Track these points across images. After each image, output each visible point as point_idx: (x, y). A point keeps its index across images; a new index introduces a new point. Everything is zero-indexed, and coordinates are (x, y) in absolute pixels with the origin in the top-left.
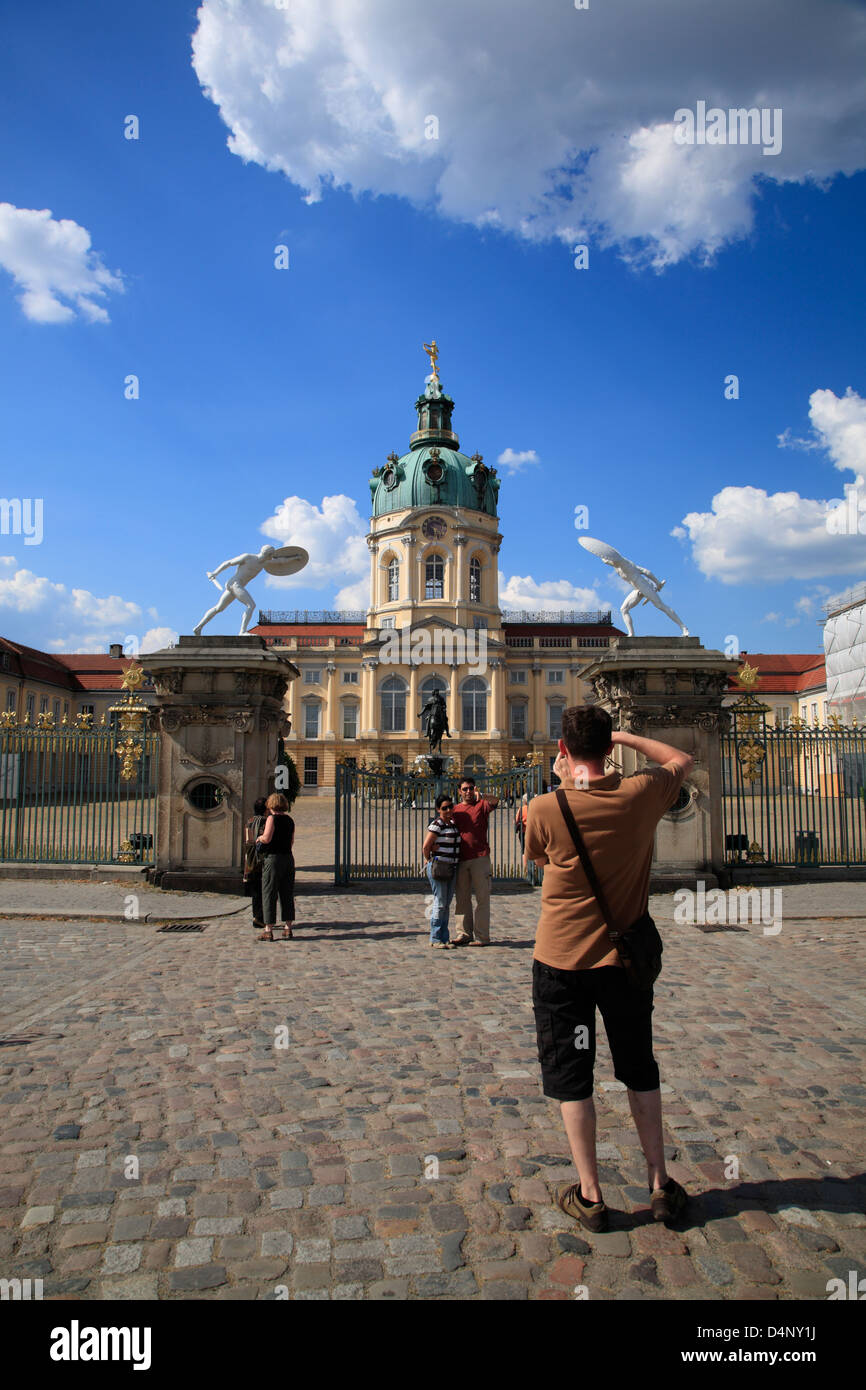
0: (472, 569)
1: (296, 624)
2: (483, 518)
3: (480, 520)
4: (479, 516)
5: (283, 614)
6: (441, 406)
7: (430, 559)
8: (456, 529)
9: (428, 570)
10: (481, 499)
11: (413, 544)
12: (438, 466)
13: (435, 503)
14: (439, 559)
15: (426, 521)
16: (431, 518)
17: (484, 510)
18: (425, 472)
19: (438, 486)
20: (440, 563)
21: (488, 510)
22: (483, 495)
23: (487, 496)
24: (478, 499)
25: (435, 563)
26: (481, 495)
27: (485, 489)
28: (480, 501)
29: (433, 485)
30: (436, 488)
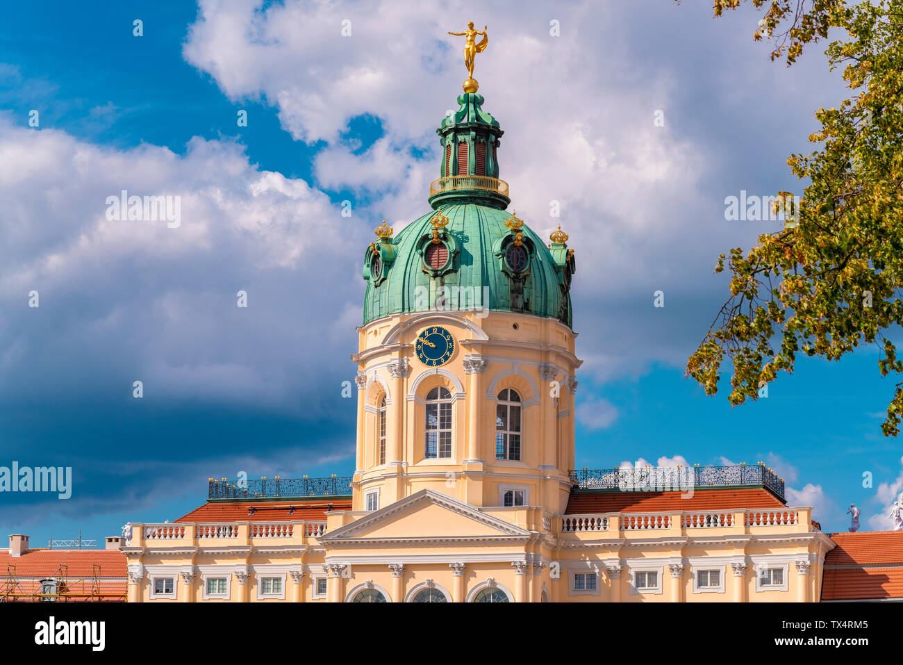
3: (515, 326)
4: (513, 320)
7: (432, 395)
8: (469, 345)
10: (516, 292)
11: (404, 372)
12: (442, 244)
14: (445, 393)
15: (423, 335)
16: (430, 330)
17: (526, 308)
18: (421, 255)
19: (442, 276)
20: (446, 401)
21: (532, 307)
22: (521, 285)
23: (531, 283)
24: (512, 292)
25: (439, 401)
26: (517, 284)
27: (525, 274)
28: (515, 295)
29: (435, 276)
30: (438, 279)
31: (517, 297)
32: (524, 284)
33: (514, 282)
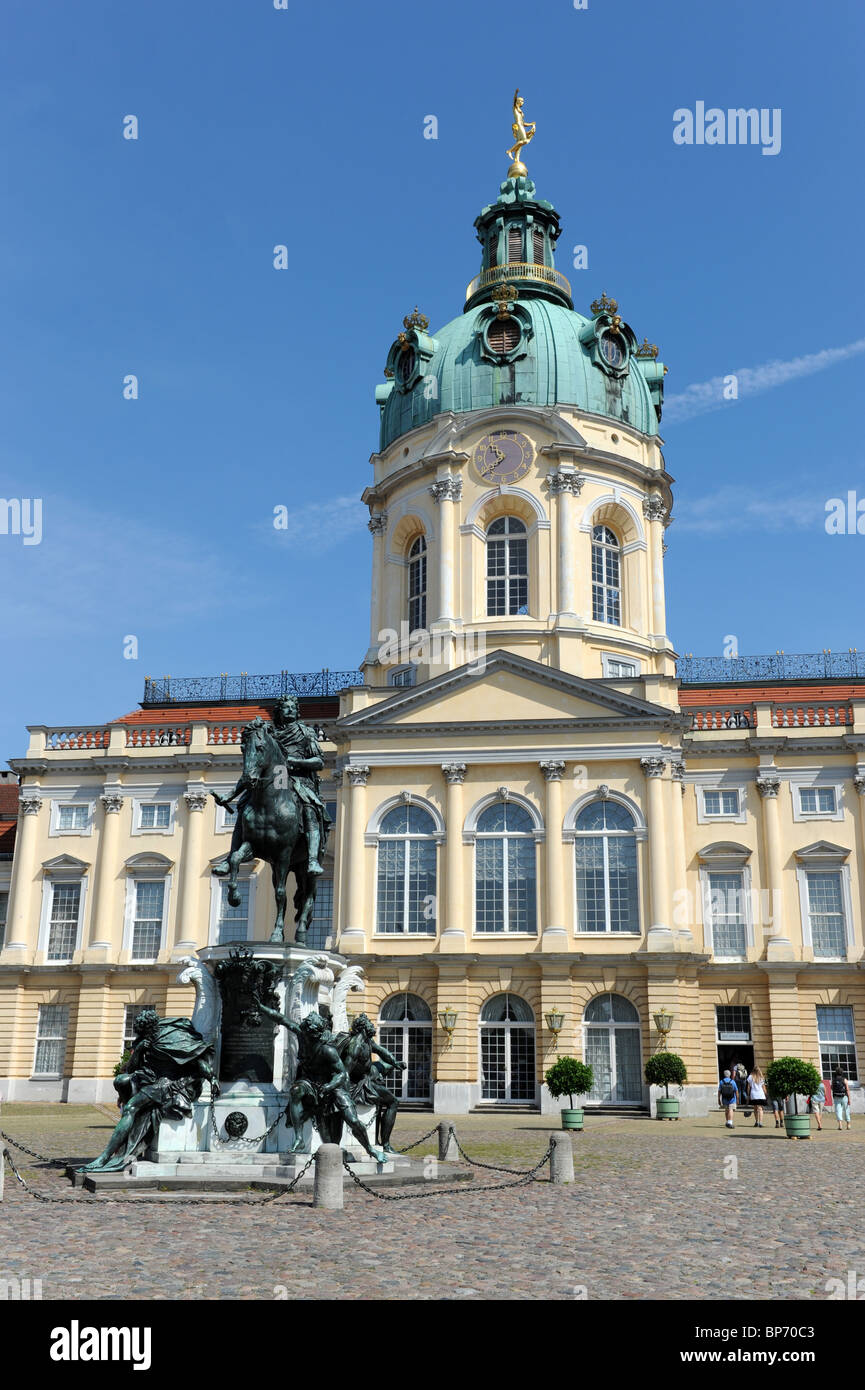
0: (596, 550)
1: (222, 703)
2: (620, 434)
3: (614, 438)
4: (611, 431)
5: (195, 682)
6: (530, 218)
7: (495, 528)
9: (490, 554)
10: (614, 393)
12: (512, 322)
13: (502, 402)
14: (517, 526)
15: (485, 442)
16: (496, 435)
17: (624, 418)
18: (482, 336)
19: (511, 365)
20: (517, 536)
21: (632, 418)
22: (619, 386)
23: (629, 388)
24: (609, 392)
25: (507, 537)
26: (614, 384)
27: (623, 373)
28: (612, 397)
29: (501, 364)
30: (506, 369)
31: (615, 401)
32: (622, 386)
33: (611, 381)
